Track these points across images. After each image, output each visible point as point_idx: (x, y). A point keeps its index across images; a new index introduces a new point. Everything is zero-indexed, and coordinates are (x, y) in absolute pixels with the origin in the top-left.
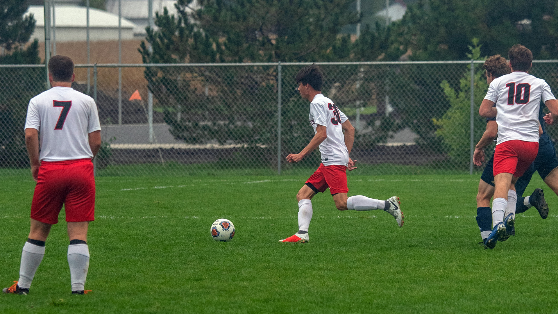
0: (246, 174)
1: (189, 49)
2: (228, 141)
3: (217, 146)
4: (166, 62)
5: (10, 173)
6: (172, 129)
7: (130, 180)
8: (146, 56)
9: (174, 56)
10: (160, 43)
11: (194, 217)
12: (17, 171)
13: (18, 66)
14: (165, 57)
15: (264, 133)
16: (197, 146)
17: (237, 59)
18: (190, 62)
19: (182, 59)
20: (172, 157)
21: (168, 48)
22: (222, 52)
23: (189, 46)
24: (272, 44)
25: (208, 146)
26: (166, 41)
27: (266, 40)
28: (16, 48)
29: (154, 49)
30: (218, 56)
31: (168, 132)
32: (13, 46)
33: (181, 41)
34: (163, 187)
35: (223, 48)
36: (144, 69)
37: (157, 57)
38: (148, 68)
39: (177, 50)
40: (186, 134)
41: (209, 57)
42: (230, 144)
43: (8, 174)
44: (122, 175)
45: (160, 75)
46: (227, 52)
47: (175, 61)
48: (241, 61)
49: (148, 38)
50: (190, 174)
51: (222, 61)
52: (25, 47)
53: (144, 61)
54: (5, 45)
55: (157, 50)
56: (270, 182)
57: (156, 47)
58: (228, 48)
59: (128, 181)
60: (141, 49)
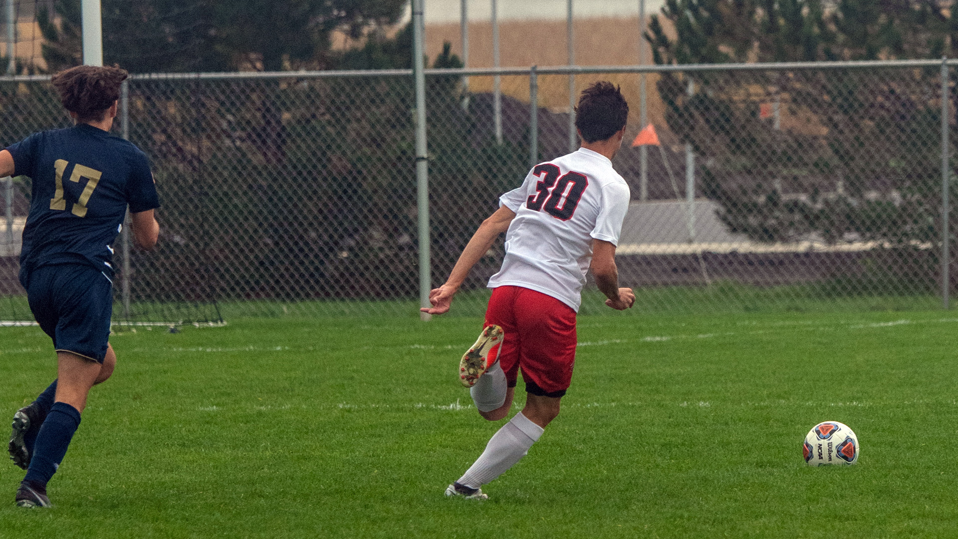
0: (873, 309)
1: (756, 30)
2: (848, 236)
3: (820, 246)
4: (703, 60)
5: (347, 311)
6: (722, 210)
7: (597, 324)
8: (661, 50)
9: (723, 49)
10: (692, 20)
11: (701, 404)
12: (362, 305)
13: (373, 72)
14: (704, 51)
15: (920, 215)
16: (778, 248)
17: (863, 51)
18: (761, 60)
19: (741, 55)
20: (736, 271)
21: (709, 30)
22: (829, 38)
23: (755, 23)
24: (943, 18)
25: (803, 247)
26: (705, 14)
27: (929, 9)
28: (371, 35)
29: (681, 33)
30: (821, 47)
31: (714, 216)
32: (366, 30)
33: (739, 14)
34: (664, 339)
35: (832, 27)
36: (658, 77)
37: (687, 50)
38: (667, 74)
39: (729, 35)
40: (753, 221)
41: (801, 50)
42: (850, 242)
43: (343, 313)
44: (596, 313)
45: (692, 89)
46: (841, 37)
47: (726, 59)
48: (872, 56)
49: (667, 9)
50: (747, 309)
51: (832, 57)
52: (391, 33)
53: (657, 60)
54: (346, 27)
55: (687, 34)
56: (909, 325)
57: (683, 28)
58: (842, 29)
59: (592, 326)
60: (651, 34)
